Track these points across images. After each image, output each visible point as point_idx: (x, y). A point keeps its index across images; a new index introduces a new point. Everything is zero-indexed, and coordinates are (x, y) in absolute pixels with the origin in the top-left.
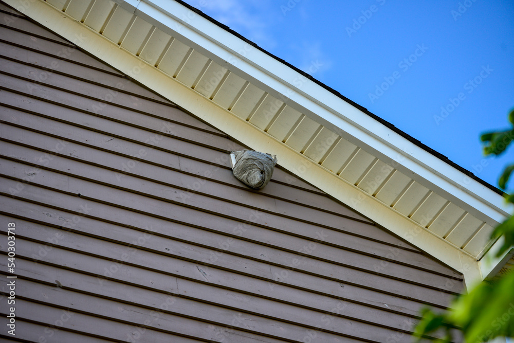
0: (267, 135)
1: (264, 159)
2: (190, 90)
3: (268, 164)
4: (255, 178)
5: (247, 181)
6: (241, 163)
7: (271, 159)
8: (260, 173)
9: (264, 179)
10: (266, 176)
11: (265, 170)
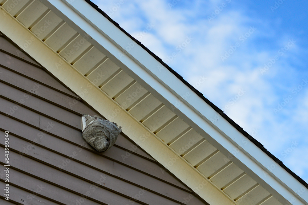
0: (114, 102)
1: (111, 128)
2: (55, 53)
3: (114, 133)
4: (101, 144)
5: (94, 144)
6: (91, 129)
7: (117, 129)
8: (106, 140)
9: (109, 146)
10: (111, 144)
11: (111, 138)
